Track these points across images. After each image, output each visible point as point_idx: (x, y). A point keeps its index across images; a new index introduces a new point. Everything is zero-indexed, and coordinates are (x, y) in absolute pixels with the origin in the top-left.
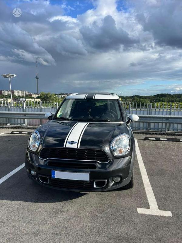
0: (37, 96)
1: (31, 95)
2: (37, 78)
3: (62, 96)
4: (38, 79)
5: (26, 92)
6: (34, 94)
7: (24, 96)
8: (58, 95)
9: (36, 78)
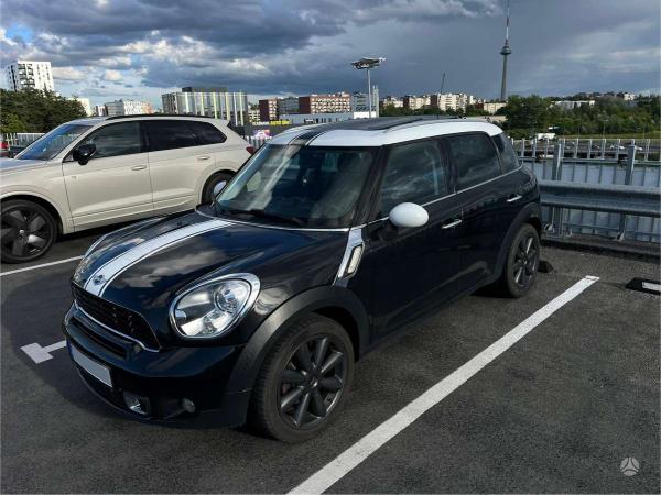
0: (499, 106)
1: (482, 105)
2: (505, 54)
3: (579, 103)
4: (508, 56)
5: (469, 97)
6: (492, 102)
7: (461, 109)
8: (564, 99)
9: (502, 53)
